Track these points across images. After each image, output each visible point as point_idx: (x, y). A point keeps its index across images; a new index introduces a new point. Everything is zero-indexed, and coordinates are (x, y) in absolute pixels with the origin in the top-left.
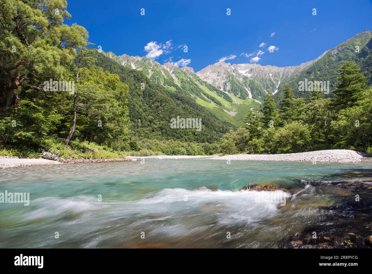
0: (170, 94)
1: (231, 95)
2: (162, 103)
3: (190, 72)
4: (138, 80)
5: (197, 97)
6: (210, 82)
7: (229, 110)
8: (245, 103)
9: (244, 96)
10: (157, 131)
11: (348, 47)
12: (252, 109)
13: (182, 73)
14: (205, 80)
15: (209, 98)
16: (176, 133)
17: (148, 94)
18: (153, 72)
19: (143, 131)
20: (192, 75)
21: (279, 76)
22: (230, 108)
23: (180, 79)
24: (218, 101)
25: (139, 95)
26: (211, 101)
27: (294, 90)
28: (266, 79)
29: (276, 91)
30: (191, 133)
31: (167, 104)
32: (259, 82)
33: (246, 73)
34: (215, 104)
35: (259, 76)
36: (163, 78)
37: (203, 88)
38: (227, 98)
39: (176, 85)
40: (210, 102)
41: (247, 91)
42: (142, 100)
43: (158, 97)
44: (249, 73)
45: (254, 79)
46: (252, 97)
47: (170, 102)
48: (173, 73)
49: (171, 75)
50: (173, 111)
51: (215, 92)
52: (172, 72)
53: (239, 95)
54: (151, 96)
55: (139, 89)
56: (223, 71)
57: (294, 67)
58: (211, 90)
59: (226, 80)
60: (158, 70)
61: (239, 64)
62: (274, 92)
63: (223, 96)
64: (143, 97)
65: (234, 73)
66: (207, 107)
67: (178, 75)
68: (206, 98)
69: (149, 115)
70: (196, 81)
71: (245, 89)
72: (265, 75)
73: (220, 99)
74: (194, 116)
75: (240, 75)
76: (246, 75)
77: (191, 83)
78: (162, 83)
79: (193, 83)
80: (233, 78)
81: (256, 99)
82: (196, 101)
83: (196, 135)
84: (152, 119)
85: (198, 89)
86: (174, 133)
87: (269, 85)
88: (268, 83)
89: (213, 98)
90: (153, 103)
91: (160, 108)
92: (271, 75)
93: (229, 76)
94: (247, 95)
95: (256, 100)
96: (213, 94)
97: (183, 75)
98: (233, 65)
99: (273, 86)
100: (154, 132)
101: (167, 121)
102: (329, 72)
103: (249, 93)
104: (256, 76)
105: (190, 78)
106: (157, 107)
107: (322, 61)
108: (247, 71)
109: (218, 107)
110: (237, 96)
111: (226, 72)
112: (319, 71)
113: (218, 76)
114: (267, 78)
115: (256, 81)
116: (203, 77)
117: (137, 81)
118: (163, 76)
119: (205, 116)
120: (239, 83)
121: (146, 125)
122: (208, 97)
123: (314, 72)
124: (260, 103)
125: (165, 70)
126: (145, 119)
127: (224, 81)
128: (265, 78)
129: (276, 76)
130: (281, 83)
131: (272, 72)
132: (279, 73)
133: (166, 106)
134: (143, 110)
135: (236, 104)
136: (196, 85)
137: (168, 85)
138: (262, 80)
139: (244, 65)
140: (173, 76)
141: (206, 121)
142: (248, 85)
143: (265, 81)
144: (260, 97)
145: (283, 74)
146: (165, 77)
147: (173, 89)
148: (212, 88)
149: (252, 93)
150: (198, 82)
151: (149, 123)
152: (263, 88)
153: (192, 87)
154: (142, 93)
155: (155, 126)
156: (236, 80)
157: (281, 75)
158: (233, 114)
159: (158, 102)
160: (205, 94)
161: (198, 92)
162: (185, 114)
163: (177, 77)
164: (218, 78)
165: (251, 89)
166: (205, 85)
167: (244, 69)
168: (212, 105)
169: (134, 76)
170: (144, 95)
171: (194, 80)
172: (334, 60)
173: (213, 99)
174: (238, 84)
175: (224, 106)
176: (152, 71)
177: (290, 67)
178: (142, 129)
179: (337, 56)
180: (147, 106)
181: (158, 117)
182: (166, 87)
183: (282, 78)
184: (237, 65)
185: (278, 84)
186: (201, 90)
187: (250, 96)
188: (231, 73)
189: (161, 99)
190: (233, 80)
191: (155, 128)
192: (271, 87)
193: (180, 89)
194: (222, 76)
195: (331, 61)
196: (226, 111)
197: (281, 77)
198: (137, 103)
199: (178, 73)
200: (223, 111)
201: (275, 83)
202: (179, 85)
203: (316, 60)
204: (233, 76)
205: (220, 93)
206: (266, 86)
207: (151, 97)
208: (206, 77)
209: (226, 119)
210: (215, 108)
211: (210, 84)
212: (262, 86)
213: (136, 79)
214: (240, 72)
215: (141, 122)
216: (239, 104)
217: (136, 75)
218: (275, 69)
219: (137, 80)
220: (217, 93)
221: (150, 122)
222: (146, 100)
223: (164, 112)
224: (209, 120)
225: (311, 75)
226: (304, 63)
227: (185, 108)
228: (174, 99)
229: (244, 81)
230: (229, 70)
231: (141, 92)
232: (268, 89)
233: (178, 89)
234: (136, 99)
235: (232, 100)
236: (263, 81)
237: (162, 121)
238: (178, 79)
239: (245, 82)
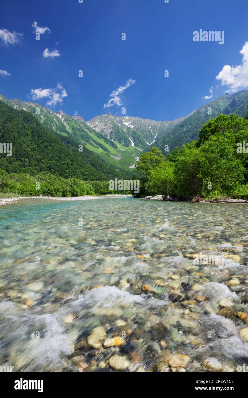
0: (61, 138)
1: (117, 143)
2: (51, 143)
3: (80, 121)
4: (28, 121)
5: (86, 143)
6: (98, 130)
7: (115, 156)
8: (128, 150)
9: (127, 144)
10: (45, 170)
11: (214, 107)
12: (134, 155)
13: (73, 121)
14: (94, 129)
15: (97, 144)
16: (65, 173)
17: (37, 134)
18: (45, 118)
19: (30, 170)
20: (82, 124)
21: (157, 129)
22: (115, 153)
23: (71, 126)
24: (105, 147)
25: (27, 135)
26: (99, 147)
28: (146, 131)
29: (154, 141)
30: (80, 173)
31: (57, 144)
32: (140, 133)
33: (129, 124)
34: (103, 149)
35: (140, 128)
36: (55, 124)
37: (92, 135)
38: (113, 145)
39: (67, 131)
40: (98, 148)
41: (130, 140)
42: (30, 140)
43: (47, 137)
44: (132, 125)
45: (136, 130)
46: (134, 145)
47: (60, 142)
48: (65, 120)
49: (63, 122)
50: (62, 152)
51: (103, 139)
52: (63, 119)
53: (123, 143)
54: (40, 136)
55: (27, 129)
56: (110, 121)
57: (169, 122)
58: (99, 137)
59: (112, 129)
60: (50, 116)
61: (123, 117)
62: (152, 141)
63: (109, 143)
64: (32, 137)
65: (119, 124)
66: (96, 152)
67: (69, 123)
68: (94, 144)
69: (37, 154)
70: (86, 129)
71: (128, 138)
72: (146, 127)
73: (107, 146)
74: (83, 157)
75: (124, 126)
76: (129, 126)
77: (81, 130)
78: (54, 129)
79: (83, 131)
80: (118, 128)
81: (137, 147)
82: (86, 147)
83: (85, 175)
84: (40, 158)
85: (87, 136)
86: (62, 173)
87: (148, 136)
88: (148, 134)
89: (101, 144)
90: (42, 143)
91: (49, 147)
92: (150, 127)
93: (115, 126)
94: (130, 143)
95: (137, 148)
96: (101, 141)
97: (74, 123)
98: (119, 117)
99: (152, 137)
100: (42, 172)
101: (55, 160)
102: (199, 126)
103: (132, 142)
104: (138, 128)
105: (80, 126)
106: (46, 147)
107: (193, 117)
108: (130, 123)
109: (105, 152)
110: (122, 144)
111: (112, 122)
112: (190, 125)
113: (105, 125)
114: (147, 130)
115: (138, 132)
116: (92, 126)
118: (55, 123)
119: (94, 159)
120: (124, 132)
121: (34, 164)
122: (96, 143)
123: (186, 126)
124: (141, 150)
125: (57, 118)
126: (33, 158)
127: (110, 130)
128: (145, 130)
129: (154, 129)
130: (158, 135)
131: (151, 125)
132: (156, 126)
133: (55, 147)
134: (31, 149)
135: (120, 151)
136: (85, 132)
137: (60, 131)
138: (142, 131)
139: (128, 118)
140: (65, 123)
141: (95, 163)
142: (130, 134)
143: (145, 132)
144: (141, 145)
145: (160, 127)
146: (57, 123)
147: (64, 134)
148: (99, 135)
149: (134, 142)
150: (88, 130)
151: (37, 162)
152: (143, 138)
153: (82, 133)
154: (30, 133)
155: (43, 166)
156: (120, 130)
157: (158, 128)
158: (118, 158)
159: (47, 142)
160: (94, 141)
161: (88, 139)
162: (74, 154)
163: (68, 124)
164: (105, 127)
165: (133, 138)
166: (93, 133)
167: (128, 121)
168: (100, 151)
169: (24, 117)
170: (32, 135)
171: (84, 128)
172: (202, 117)
173: (101, 146)
174: (123, 133)
175: (110, 152)
176: (45, 117)
177: (166, 122)
178: (29, 168)
179: (205, 113)
180: (35, 146)
181: (46, 157)
182: (58, 132)
183: (159, 130)
184: (122, 117)
185: (156, 135)
186: (90, 137)
187: (133, 144)
188: (116, 124)
189: (50, 139)
190: (118, 130)
191: (43, 168)
192: (150, 138)
193: (71, 135)
194: (109, 126)
195: (200, 117)
196: (112, 156)
197: (158, 129)
198: (24, 142)
199: (70, 120)
200: (110, 156)
201: (153, 134)
202: (70, 131)
203: (187, 117)
204: (118, 126)
205: (107, 141)
206: (146, 136)
207: (40, 138)
208: (95, 127)
209: (112, 162)
210: (103, 153)
211: (98, 132)
212: (142, 136)
214: (124, 123)
215: (29, 161)
216: (123, 151)
217: (25, 116)
218: (153, 122)
219: (27, 121)
220: (104, 140)
221: (39, 161)
222: (35, 140)
223: (53, 152)
224: (97, 162)
225: (184, 128)
226: (177, 118)
227: (74, 151)
228: (65, 142)
229: (128, 131)
230: (115, 121)
231: (29, 132)
232: (147, 139)
233: (69, 135)
234: (24, 139)
235: (117, 147)
237: (51, 161)
238: (70, 126)
239: (128, 132)
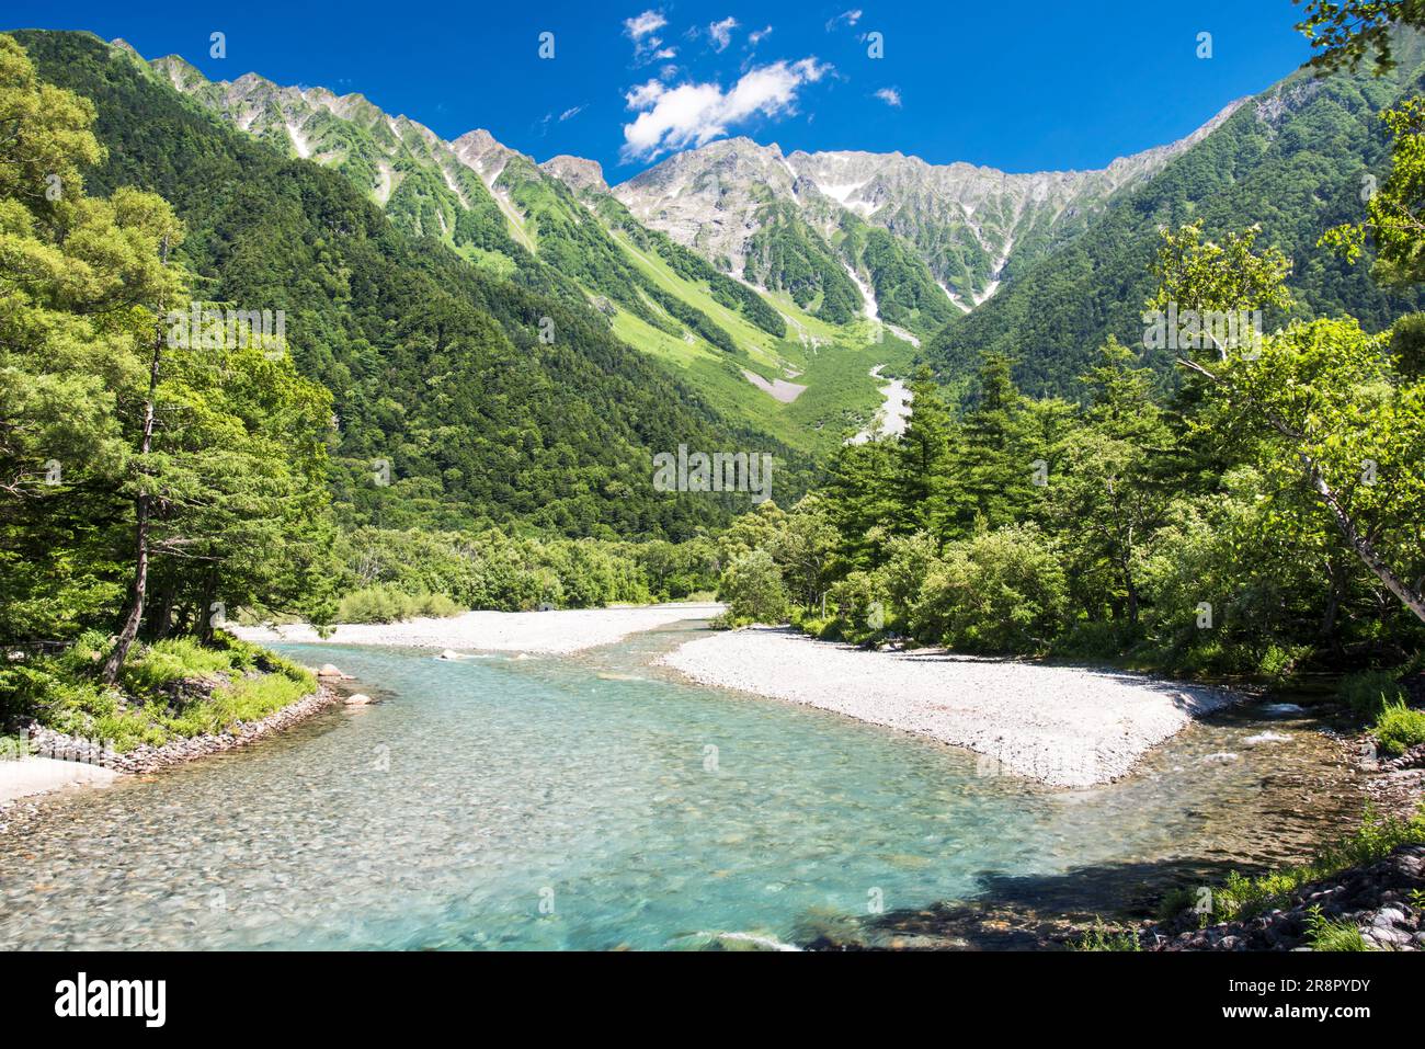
0: (487, 292)
1: (780, 303)
2: (446, 337)
3: (583, 184)
4: (327, 215)
5: (616, 306)
6: (680, 234)
7: (768, 374)
8: (845, 343)
9: (838, 311)
10: (423, 473)
11: (1336, 90)
12: (877, 369)
13: (545, 185)
14: (658, 226)
15: (673, 314)
16: (513, 484)
17: (375, 288)
18: (402, 175)
19: (353, 474)
20: (596, 199)
21: (1009, 219)
22: (772, 361)
23: (535, 214)
24: (717, 330)
25: (331, 294)
26: (685, 327)
27: (1072, 285)
28: (947, 230)
29: (991, 289)
30: (586, 487)
31: (471, 340)
32: (911, 245)
33: (854, 195)
34: (705, 342)
35: (911, 215)
36: (450, 208)
37: (650, 263)
38: (762, 317)
39: (514, 243)
40: (680, 334)
41: (854, 285)
42: (345, 321)
43: (428, 306)
44: (867, 198)
45: (891, 228)
46: (879, 314)
47: (487, 331)
48: (502, 183)
49: (493, 194)
50: (501, 380)
51: (705, 285)
52: (495, 176)
53: (816, 304)
54: (391, 299)
55: (330, 264)
56: (745, 183)
57: (1080, 177)
58: (683, 273)
59: (756, 228)
60: (426, 165)
61: (820, 154)
62: (979, 290)
63: (741, 305)
64: (353, 306)
65: (794, 197)
66: (665, 355)
67: (525, 196)
68: (659, 310)
69: (379, 394)
70: (614, 227)
71: (845, 276)
72: (944, 208)
73: (729, 320)
74: (600, 399)
75: (825, 204)
76: (851, 207)
77: (590, 236)
78: (446, 235)
79: (597, 239)
80: (790, 218)
81: (894, 322)
82: (613, 328)
83: (610, 497)
84: (395, 413)
85: (622, 269)
86: (502, 485)
87: (960, 260)
88: (956, 246)
89: (695, 311)
90: (402, 336)
91: (437, 359)
92: (969, 210)
93: (773, 211)
94: (856, 301)
95: (896, 331)
96: (696, 295)
97: (551, 195)
98: (794, 155)
99: (978, 261)
100: (405, 481)
101: (468, 424)
102: (1237, 208)
103: (866, 292)
104: (901, 214)
105: (584, 213)
106: (423, 356)
107: (1210, 154)
108: (859, 185)
109: (716, 357)
110: (810, 305)
111: (757, 188)
112: (1191, 198)
113: (719, 206)
114: (953, 225)
115: (901, 237)
116: (647, 211)
117: (317, 221)
118: (452, 198)
119: (652, 405)
120: (821, 243)
121: (366, 441)
122: (669, 307)
123: (1168, 204)
124: (916, 343)
125: (459, 170)
126: (362, 414)
127: (749, 233)
128: (941, 225)
129: (991, 217)
130: (1015, 252)
131: (977, 198)
132: (1006, 202)
133: (468, 355)
134: (352, 367)
135: (801, 346)
136: (613, 247)
137: (478, 245)
138: (925, 234)
139: (846, 160)
140: (503, 200)
141: (659, 426)
142: (859, 254)
143: (943, 240)
144: (915, 314)
145: (1027, 209)
146: (463, 202)
147: (500, 265)
148: (689, 265)
149: (879, 295)
150: (623, 232)
151: (380, 434)
152: (928, 272)
153: (591, 255)
154: (345, 282)
155: (411, 450)
156: (803, 230)
157: (1017, 210)
158: (785, 392)
159: (428, 330)
160: (656, 295)
161: (623, 283)
162: (556, 393)
163: (522, 204)
164: (719, 215)
165: (875, 275)
166: (654, 248)
167: (847, 177)
168: (687, 349)
169: (306, 194)
170: (354, 293)
171: (604, 223)
172: (1264, 149)
173: (694, 320)
174: (814, 248)
175: (745, 354)
176: (397, 168)
177: (1059, 176)
178: (348, 461)
179: (1280, 130)
180: (372, 350)
181: (424, 407)
182: (466, 251)
183: (1021, 225)
184: (814, 157)
185: (1000, 255)
186: (637, 275)
187: (871, 308)
188: (780, 197)
189: (440, 318)
190: (790, 230)
191: (412, 460)
192: (969, 270)
193: (536, 266)
194: (740, 207)
195: (1253, 152)
196: (752, 377)
197: (1017, 220)
198: (318, 333)
199: (528, 184)
200: (741, 378)
201: (987, 247)
202: (531, 243)
203: (1183, 146)
204: (789, 208)
205: (728, 292)
206: (944, 263)
207: (392, 307)
208: (663, 212)
209: (751, 415)
210: (704, 360)
211: (680, 243)
212: (926, 263)
213: (317, 211)
214: (825, 190)
215: (343, 426)
216: (816, 345)
217: (314, 187)
218: (989, 182)
219: (320, 216)
220: (713, 288)
221: (388, 427)
222: (367, 319)
223: (455, 380)
224: (671, 423)
225: (1155, 217)
226: (1126, 155)
227: (556, 364)
228: (507, 315)
229: (844, 236)
230: (773, 183)
231: (339, 279)
232: (954, 279)
233: (523, 266)
234: (317, 316)
235: (783, 323)
236: (931, 238)
237: (448, 425)
238: (528, 215)
239: (847, 242)
